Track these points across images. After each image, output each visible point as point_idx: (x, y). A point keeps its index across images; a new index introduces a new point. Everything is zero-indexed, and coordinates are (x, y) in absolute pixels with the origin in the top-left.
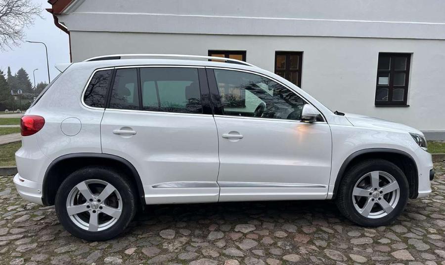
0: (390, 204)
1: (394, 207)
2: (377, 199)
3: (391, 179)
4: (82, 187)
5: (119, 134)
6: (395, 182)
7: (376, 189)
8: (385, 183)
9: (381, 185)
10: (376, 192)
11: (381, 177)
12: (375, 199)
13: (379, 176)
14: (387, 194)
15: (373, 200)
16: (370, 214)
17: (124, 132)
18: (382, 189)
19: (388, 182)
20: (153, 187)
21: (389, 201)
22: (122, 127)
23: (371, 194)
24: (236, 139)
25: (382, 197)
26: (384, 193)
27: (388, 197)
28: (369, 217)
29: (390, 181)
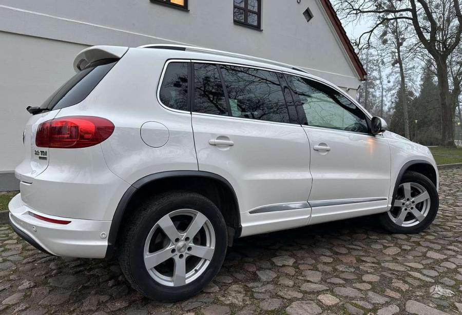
0: (422, 213)
1: (425, 215)
2: (410, 209)
3: (422, 190)
4: (166, 222)
5: (215, 145)
6: (426, 192)
7: (408, 200)
8: (417, 193)
9: (413, 195)
10: (408, 202)
11: (412, 188)
12: (408, 209)
13: (411, 187)
14: (419, 203)
15: (406, 209)
16: (404, 223)
17: (220, 143)
18: (414, 199)
19: (419, 193)
20: (251, 213)
21: (420, 210)
22: (218, 136)
23: (403, 204)
24: (324, 152)
25: (414, 207)
26: (416, 203)
27: (420, 207)
28: (403, 225)
29: (421, 191)
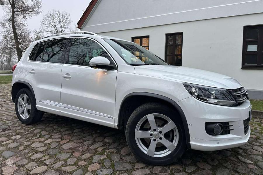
5: (31, 73)
12: (157, 139)
13: (155, 118)
15: (155, 140)
20: (39, 101)
22: (32, 69)
24: (68, 78)
26: (163, 133)
